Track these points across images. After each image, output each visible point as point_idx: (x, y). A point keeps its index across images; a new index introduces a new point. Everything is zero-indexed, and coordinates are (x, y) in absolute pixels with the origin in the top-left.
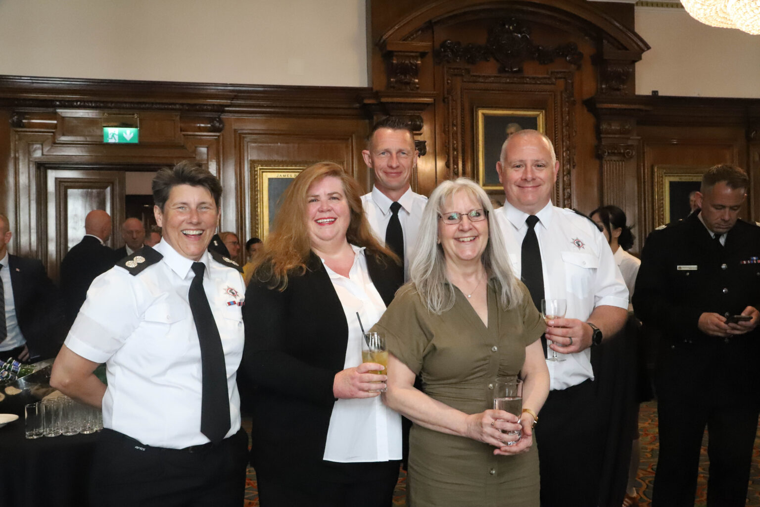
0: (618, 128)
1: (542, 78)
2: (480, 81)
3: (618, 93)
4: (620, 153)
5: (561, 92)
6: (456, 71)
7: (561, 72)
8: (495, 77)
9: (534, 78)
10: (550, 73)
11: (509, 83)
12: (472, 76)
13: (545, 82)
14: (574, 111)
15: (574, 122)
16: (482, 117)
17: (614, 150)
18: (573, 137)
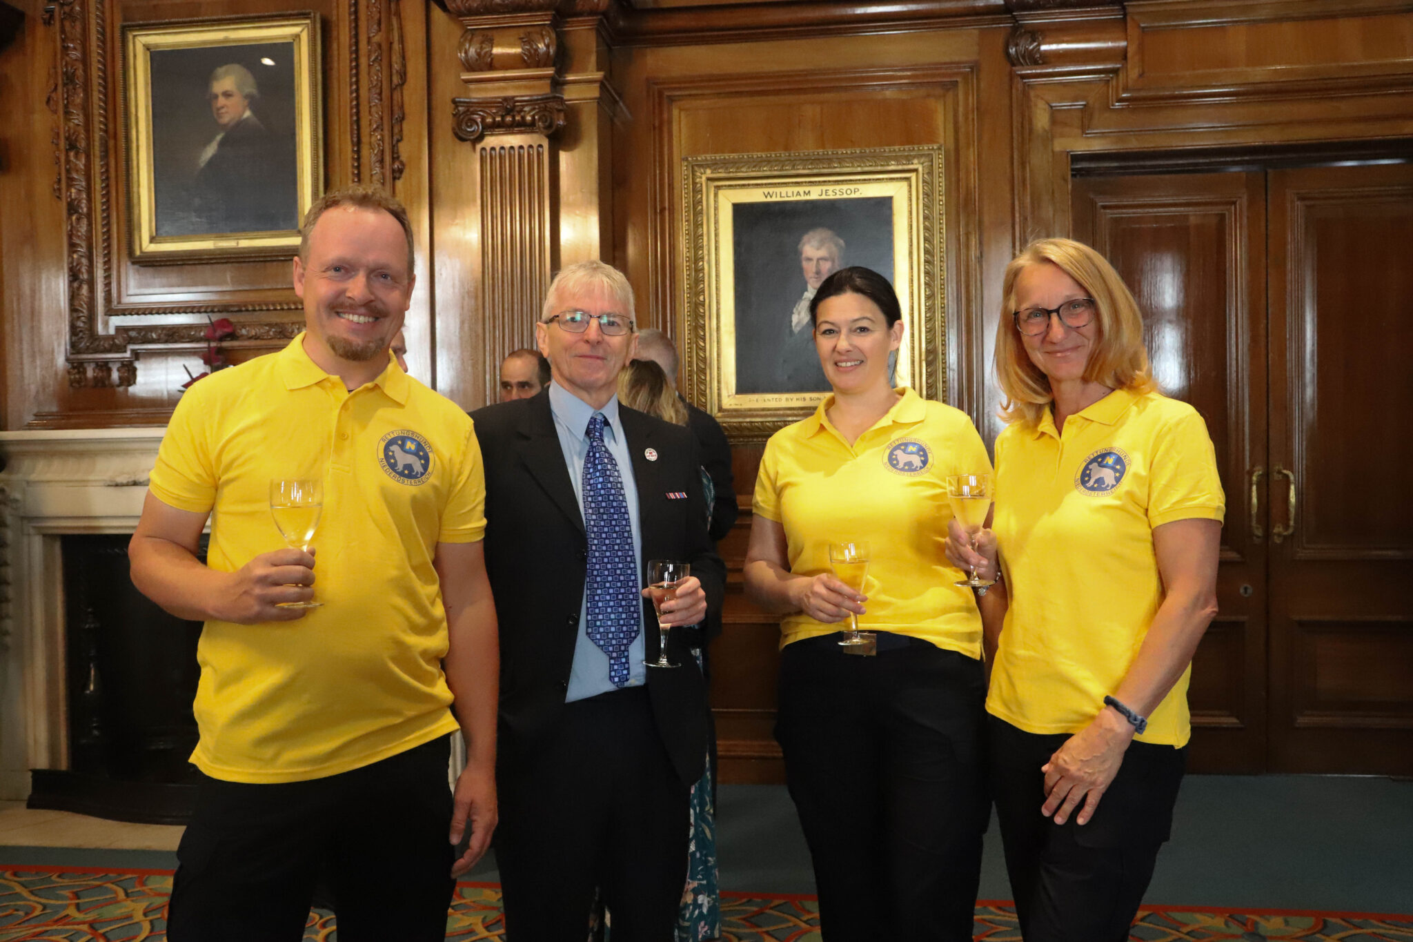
14: (398, 14)
15: (396, 46)
16: (145, 55)
17: (503, 117)
18: (392, 90)
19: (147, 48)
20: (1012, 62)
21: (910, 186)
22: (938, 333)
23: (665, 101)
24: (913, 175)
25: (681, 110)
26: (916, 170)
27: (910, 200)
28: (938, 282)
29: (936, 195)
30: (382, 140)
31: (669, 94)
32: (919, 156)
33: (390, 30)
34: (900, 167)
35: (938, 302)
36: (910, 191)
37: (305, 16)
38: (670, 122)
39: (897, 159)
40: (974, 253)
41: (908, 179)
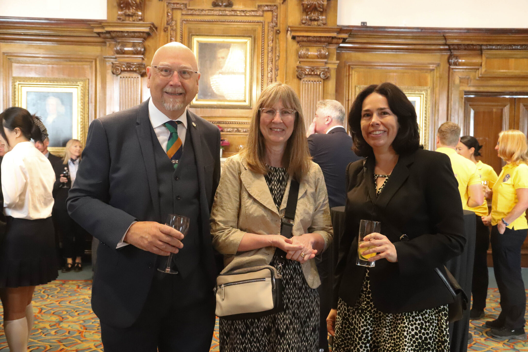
0: (316, 54)
1: (250, 11)
2: (196, 14)
3: (316, 23)
4: (317, 75)
5: (268, 23)
6: (175, 5)
7: (267, 6)
8: (209, 10)
9: (243, 11)
10: (257, 6)
11: (221, 15)
12: (188, 9)
13: (253, 14)
14: (278, 39)
15: (278, 48)
16: (197, 44)
17: (311, 72)
18: (276, 61)
19: (198, 42)
20: (450, 64)
21: (421, 98)
22: (427, 140)
23: (351, 69)
24: (422, 96)
25: (355, 71)
26: (423, 94)
27: (421, 102)
28: (427, 126)
29: (428, 101)
30: (272, 75)
31: (352, 66)
32: (424, 90)
33: (276, 43)
34: (419, 93)
35: (427, 131)
36: (421, 100)
37: (250, 37)
38: (352, 75)
39: (418, 90)
40: (436, 118)
41: (420, 96)
